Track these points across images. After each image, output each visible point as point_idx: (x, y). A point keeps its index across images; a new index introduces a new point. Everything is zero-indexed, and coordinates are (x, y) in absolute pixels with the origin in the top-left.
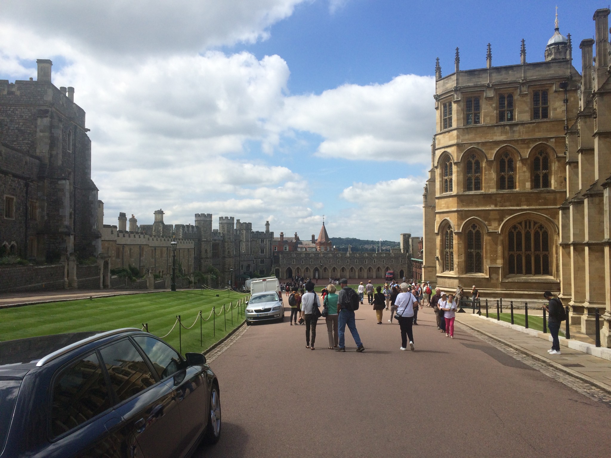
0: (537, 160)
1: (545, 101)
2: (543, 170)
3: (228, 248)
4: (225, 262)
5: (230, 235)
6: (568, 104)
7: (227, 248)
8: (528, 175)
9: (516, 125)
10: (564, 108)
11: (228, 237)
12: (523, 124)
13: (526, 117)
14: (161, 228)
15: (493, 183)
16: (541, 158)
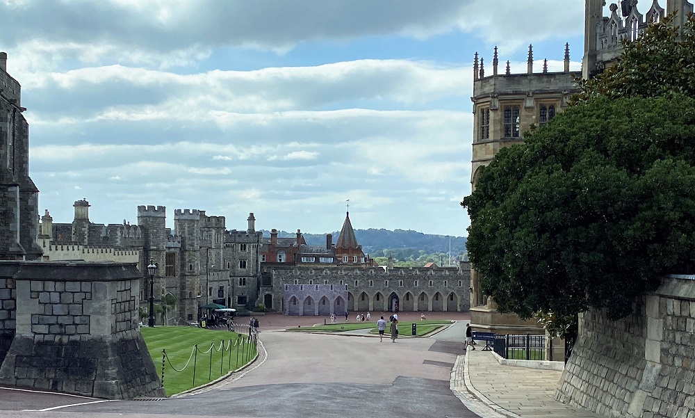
3: (190, 261)
4: (185, 283)
5: (193, 240)
7: (187, 260)
11: (190, 242)
14: (86, 230)
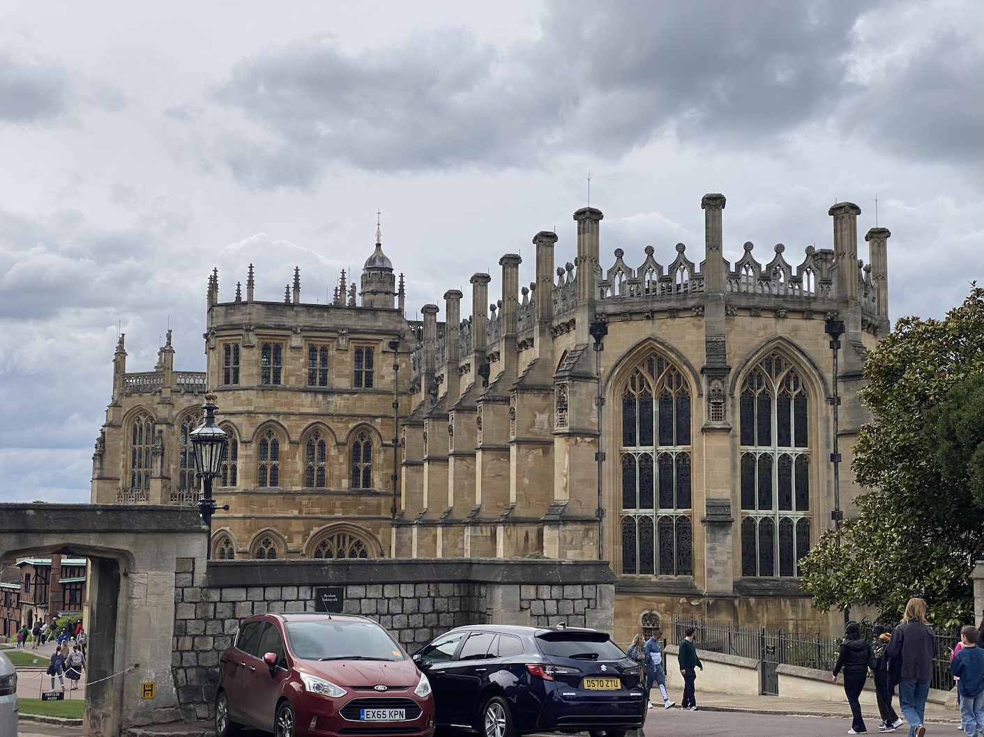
0: (357, 446)
1: (370, 364)
2: (364, 462)
6: (398, 371)
8: (345, 467)
9: (331, 392)
10: (393, 377)
12: (340, 392)
13: (345, 383)
15: (297, 478)
16: (362, 444)
